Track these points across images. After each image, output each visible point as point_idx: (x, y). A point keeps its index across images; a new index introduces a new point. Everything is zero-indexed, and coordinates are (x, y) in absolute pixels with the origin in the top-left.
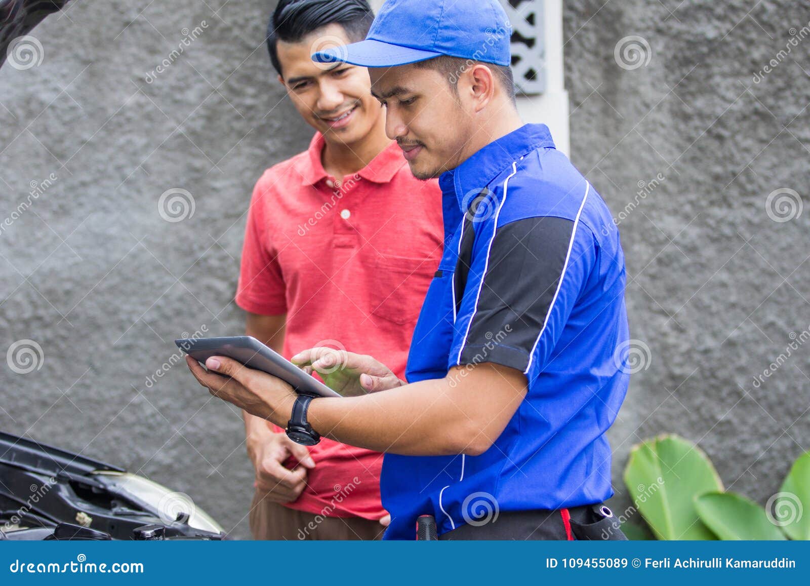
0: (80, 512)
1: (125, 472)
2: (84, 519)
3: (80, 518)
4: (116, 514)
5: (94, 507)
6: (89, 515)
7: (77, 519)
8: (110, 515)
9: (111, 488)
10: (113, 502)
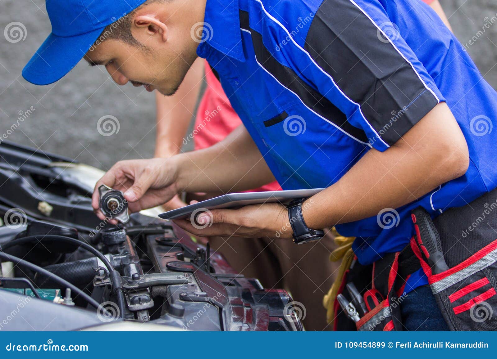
0: (41, 201)
1: (77, 163)
2: (45, 207)
3: (42, 207)
4: (74, 203)
5: (53, 197)
6: (50, 204)
7: (40, 208)
8: (67, 204)
9: (67, 179)
10: (68, 191)
